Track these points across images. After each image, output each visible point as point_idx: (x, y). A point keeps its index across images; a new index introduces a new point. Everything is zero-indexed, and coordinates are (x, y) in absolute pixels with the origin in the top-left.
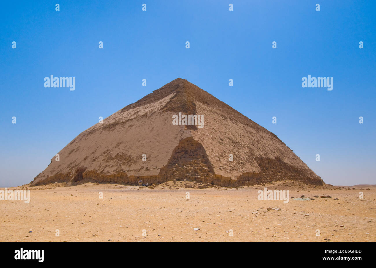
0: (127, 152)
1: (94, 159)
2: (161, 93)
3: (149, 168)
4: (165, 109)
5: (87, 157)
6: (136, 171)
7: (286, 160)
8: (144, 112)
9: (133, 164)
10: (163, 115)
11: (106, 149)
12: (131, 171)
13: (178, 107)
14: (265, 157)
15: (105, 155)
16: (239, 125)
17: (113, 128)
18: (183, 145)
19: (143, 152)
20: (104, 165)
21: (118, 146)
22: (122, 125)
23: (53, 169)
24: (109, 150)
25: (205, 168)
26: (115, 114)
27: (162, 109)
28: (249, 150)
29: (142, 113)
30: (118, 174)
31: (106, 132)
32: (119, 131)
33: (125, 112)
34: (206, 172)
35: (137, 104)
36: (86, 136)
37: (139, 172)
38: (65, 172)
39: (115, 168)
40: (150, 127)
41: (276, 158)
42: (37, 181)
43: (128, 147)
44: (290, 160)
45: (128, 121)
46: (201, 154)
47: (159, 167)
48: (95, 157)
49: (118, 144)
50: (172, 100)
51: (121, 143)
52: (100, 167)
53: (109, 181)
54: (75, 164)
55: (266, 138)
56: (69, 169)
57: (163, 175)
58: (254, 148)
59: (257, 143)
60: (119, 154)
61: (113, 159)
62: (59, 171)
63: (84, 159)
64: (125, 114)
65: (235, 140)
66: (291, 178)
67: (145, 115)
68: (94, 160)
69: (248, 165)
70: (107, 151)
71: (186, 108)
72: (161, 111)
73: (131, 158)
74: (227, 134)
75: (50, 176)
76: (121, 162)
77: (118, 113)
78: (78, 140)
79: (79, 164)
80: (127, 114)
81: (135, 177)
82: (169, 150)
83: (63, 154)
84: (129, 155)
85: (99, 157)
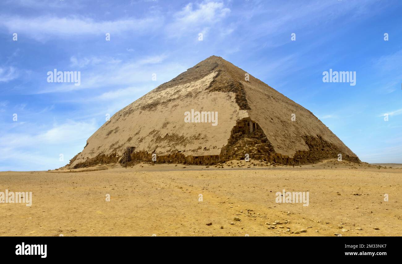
0: (177, 133)
1: (140, 139)
2: (199, 72)
3: (207, 148)
4: (211, 88)
5: (130, 138)
6: (193, 151)
7: (326, 138)
8: (187, 92)
9: (188, 145)
10: (211, 95)
11: (152, 130)
12: (187, 151)
13: (226, 87)
14: (309, 135)
15: (152, 136)
16: (281, 103)
17: (153, 109)
18: (240, 125)
19: (197, 132)
20: (154, 146)
21: (166, 126)
22: (165, 105)
23: (91, 150)
24: (156, 131)
25: (266, 147)
26: (151, 93)
27: (207, 89)
28: (296, 129)
29: (185, 93)
30: (173, 155)
31: (146, 112)
32: (162, 112)
33: (162, 91)
34: (267, 151)
35: (174, 83)
36: (122, 116)
37: (197, 152)
38: (108, 153)
39: (169, 148)
40: (197, 107)
41: (317, 135)
42: (75, 163)
43: (177, 127)
44: (330, 138)
45: (170, 100)
46: (260, 134)
47: (219, 147)
48: (141, 138)
49: (165, 124)
50: (216, 79)
51: (168, 123)
52: (149, 147)
53: (163, 161)
54: (118, 145)
55: (305, 116)
56: (112, 150)
57: (225, 155)
58: (299, 127)
59: (299, 121)
60: (169, 134)
61: (163, 139)
62: (101, 152)
63: (128, 140)
64: (163, 93)
65: (282, 119)
66: (333, 156)
67: (189, 95)
68: (141, 141)
69: (298, 144)
70: (154, 131)
71: (235, 88)
72: (207, 91)
73: (185, 138)
74: (274, 114)
75: (90, 157)
76: (174, 143)
77: (154, 91)
78: (114, 121)
79: (122, 145)
80: (166, 93)
81: (194, 157)
82: (227, 130)
83: (100, 135)
84: (181, 135)
85: (145, 138)
